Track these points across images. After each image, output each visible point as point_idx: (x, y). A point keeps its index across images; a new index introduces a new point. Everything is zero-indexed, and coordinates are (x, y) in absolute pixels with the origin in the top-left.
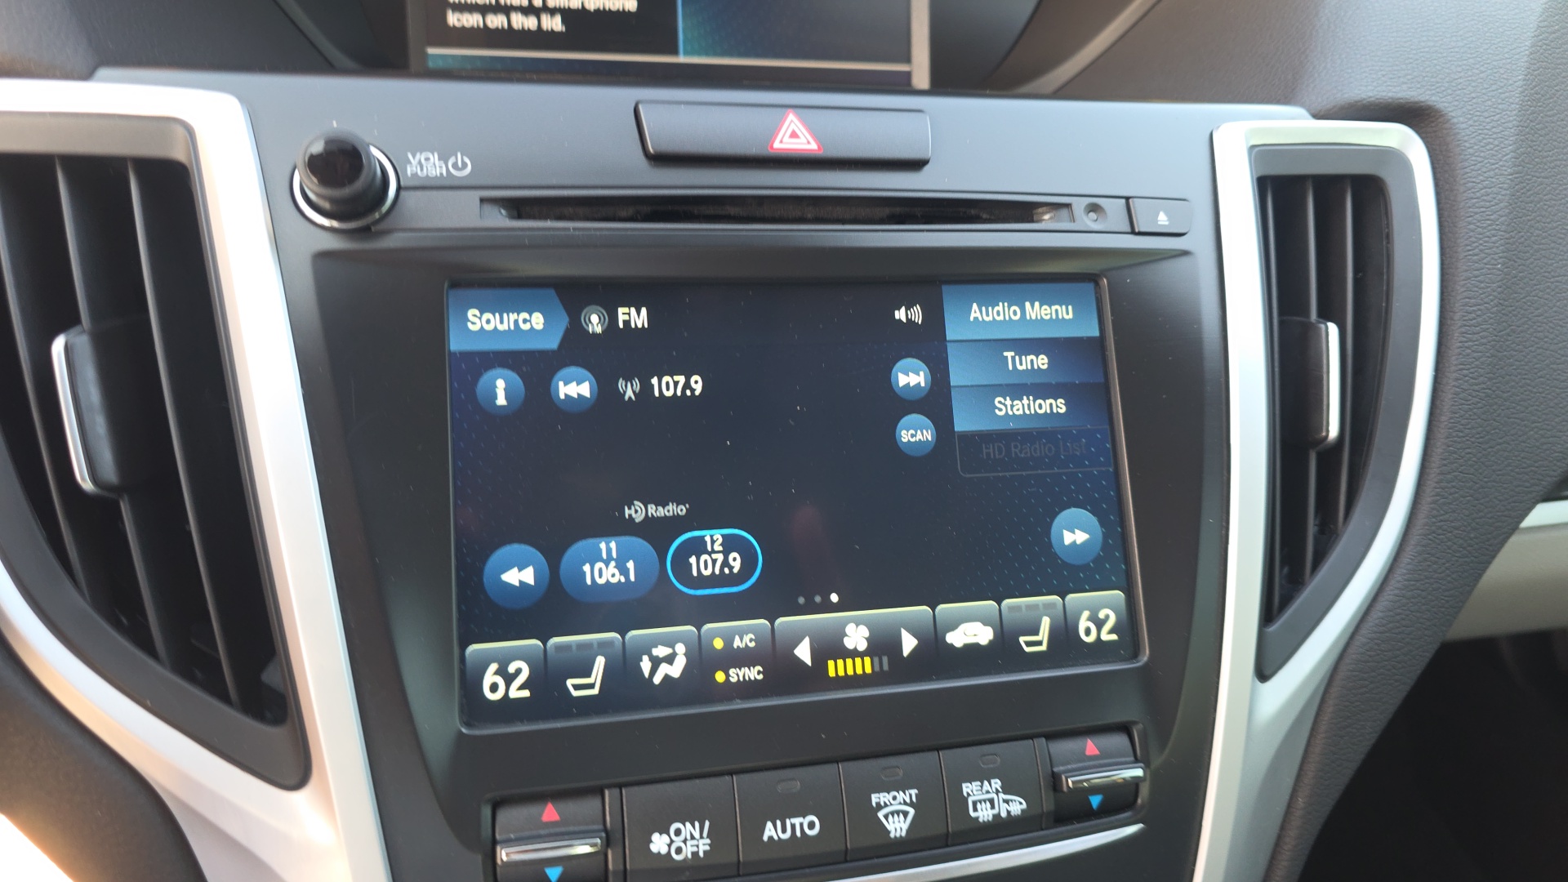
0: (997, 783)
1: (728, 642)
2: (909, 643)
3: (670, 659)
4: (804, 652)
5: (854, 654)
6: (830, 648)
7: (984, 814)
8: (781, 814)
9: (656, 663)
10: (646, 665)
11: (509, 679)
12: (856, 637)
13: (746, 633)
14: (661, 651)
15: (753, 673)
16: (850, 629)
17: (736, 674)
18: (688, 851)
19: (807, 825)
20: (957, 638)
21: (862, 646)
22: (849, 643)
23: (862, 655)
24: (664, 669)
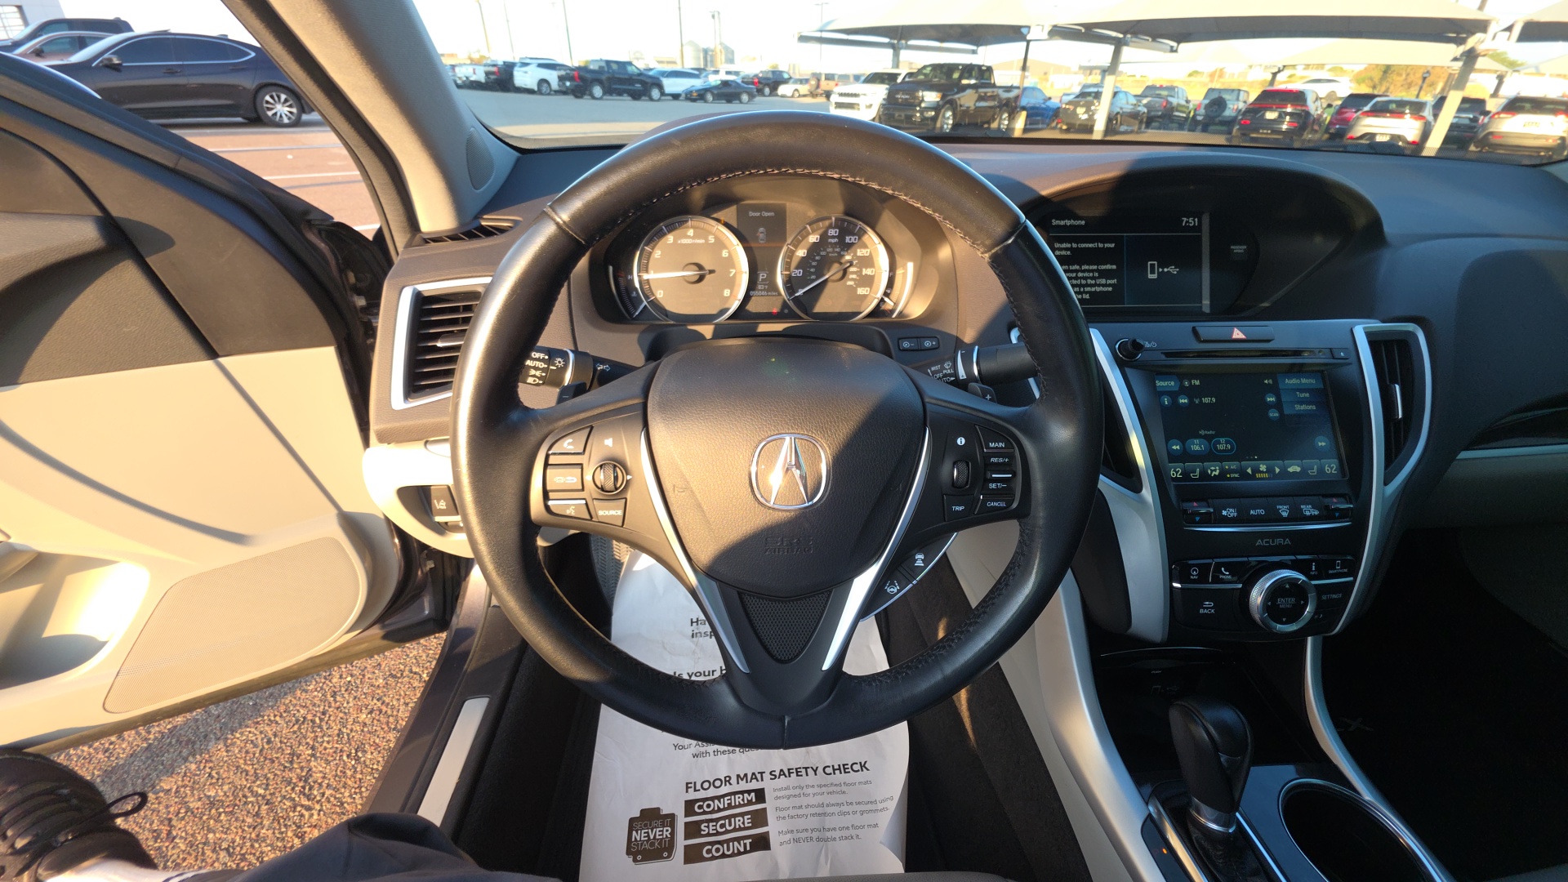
0: (1310, 506)
1: (1229, 467)
2: (1277, 470)
3: (1215, 470)
4: (1249, 471)
5: (1263, 472)
6: (1256, 470)
7: (1308, 513)
8: (1255, 509)
9: (1212, 471)
10: (1209, 472)
11: (1177, 473)
12: (1263, 468)
13: (1234, 465)
14: (1213, 468)
15: (1237, 476)
16: (1261, 466)
17: (1232, 475)
18: (1232, 515)
19: (1261, 512)
20: (1291, 470)
21: (1265, 470)
22: (1261, 469)
23: (1265, 472)
24: (1214, 473)
